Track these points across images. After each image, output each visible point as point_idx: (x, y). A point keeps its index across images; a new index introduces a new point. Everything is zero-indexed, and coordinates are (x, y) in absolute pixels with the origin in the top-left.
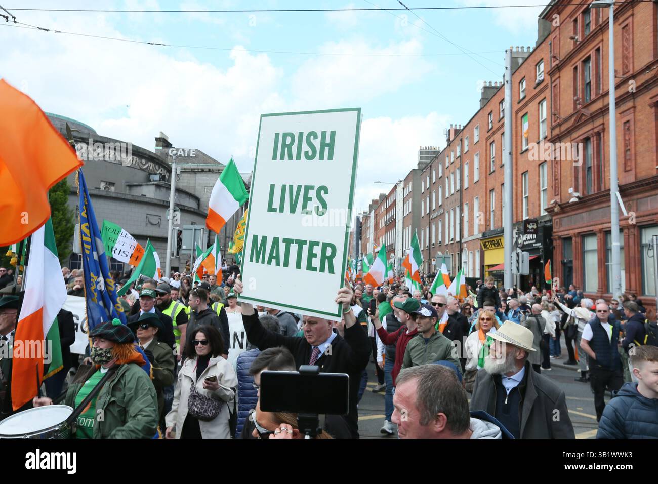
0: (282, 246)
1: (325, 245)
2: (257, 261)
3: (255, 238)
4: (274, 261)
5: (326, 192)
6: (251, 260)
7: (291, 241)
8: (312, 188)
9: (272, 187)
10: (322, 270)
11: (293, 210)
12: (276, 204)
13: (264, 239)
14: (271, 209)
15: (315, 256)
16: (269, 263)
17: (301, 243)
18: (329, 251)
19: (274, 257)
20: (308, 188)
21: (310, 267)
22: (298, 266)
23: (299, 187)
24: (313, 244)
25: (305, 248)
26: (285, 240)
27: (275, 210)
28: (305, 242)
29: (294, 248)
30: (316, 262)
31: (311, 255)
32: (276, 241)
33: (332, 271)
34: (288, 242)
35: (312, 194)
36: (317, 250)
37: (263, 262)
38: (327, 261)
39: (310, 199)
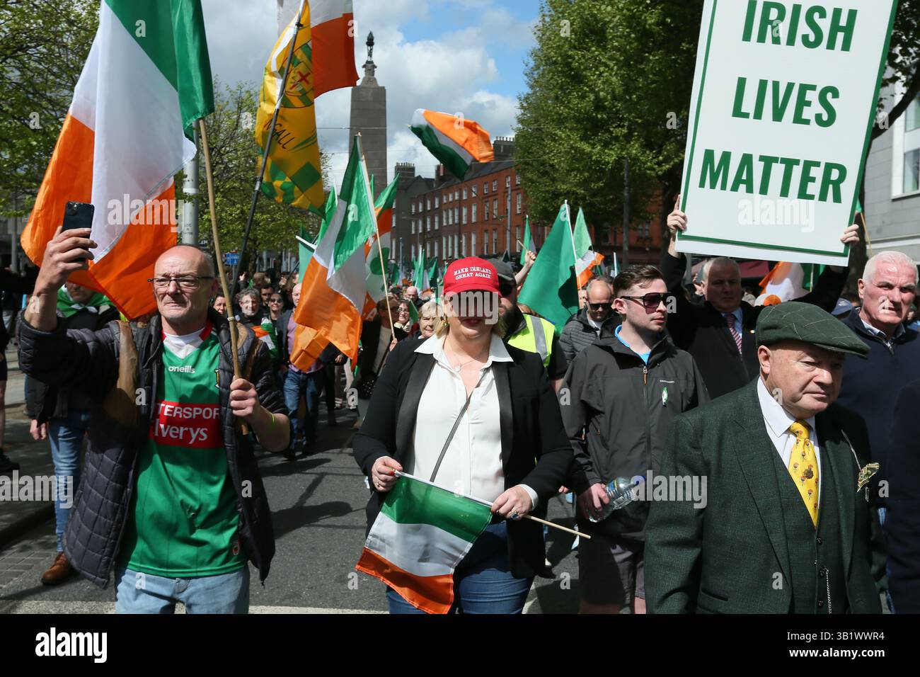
0: (758, 168)
1: (829, 167)
2: (713, 186)
3: (709, 155)
4: (743, 187)
5: (836, 93)
6: (702, 185)
7: (775, 160)
8: (813, 88)
9: (742, 83)
10: (823, 197)
11: (778, 115)
12: (749, 105)
13: (726, 156)
14: (738, 112)
15: (813, 180)
16: (735, 188)
17: (789, 163)
18: (835, 174)
19: (744, 180)
20: (804, 88)
21: (803, 194)
22: (785, 192)
23: (790, 86)
24: (808, 165)
25: (797, 172)
26: (762, 158)
27: (746, 115)
28: (797, 162)
29: (778, 170)
30: (813, 188)
31: (806, 179)
32: (747, 160)
33: (837, 199)
34: (768, 161)
35: (812, 96)
36: (817, 173)
37: (723, 187)
38: (831, 187)
39: (809, 104)
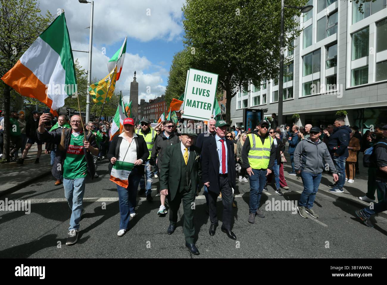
0: (197, 103)
1: (209, 104)
2: (189, 106)
3: (188, 100)
4: (194, 106)
5: (209, 92)
6: (187, 106)
7: (200, 102)
8: (206, 90)
9: (194, 88)
10: (208, 109)
11: (200, 94)
12: (195, 92)
13: (191, 101)
14: (193, 93)
15: (206, 106)
16: (193, 107)
17: (202, 103)
18: (210, 105)
19: (194, 105)
20: (204, 90)
21: (204, 108)
22: (201, 108)
23: (202, 89)
24: (205, 103)
25: (203, 104)
26: (197, 101)
27: (195, 94)
28: (203, 103)
29: (200, 104)
30: (206, 107)
31: (205, 106)
32: (195, 102)
33: (210, 110)
34: (198, 102)
35: (205, 91)
36: (207, 105)
37: (191, 106)
38: (209, 107)
39: (205, 93)
